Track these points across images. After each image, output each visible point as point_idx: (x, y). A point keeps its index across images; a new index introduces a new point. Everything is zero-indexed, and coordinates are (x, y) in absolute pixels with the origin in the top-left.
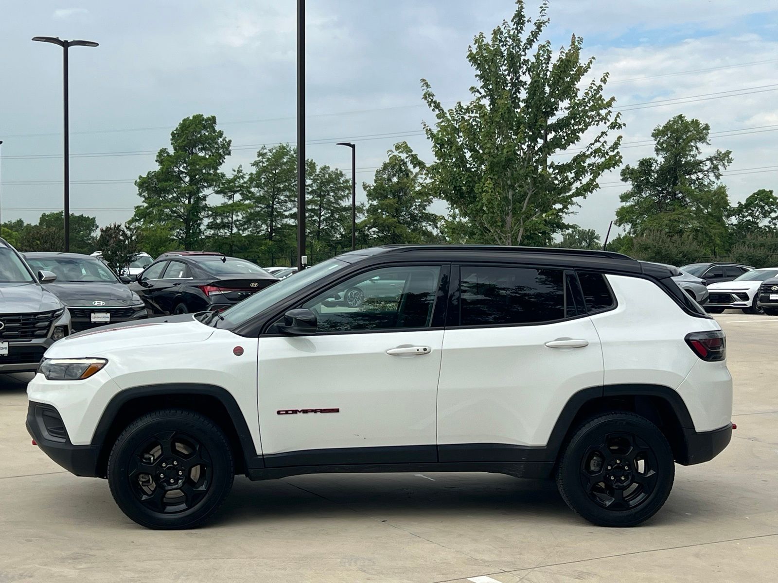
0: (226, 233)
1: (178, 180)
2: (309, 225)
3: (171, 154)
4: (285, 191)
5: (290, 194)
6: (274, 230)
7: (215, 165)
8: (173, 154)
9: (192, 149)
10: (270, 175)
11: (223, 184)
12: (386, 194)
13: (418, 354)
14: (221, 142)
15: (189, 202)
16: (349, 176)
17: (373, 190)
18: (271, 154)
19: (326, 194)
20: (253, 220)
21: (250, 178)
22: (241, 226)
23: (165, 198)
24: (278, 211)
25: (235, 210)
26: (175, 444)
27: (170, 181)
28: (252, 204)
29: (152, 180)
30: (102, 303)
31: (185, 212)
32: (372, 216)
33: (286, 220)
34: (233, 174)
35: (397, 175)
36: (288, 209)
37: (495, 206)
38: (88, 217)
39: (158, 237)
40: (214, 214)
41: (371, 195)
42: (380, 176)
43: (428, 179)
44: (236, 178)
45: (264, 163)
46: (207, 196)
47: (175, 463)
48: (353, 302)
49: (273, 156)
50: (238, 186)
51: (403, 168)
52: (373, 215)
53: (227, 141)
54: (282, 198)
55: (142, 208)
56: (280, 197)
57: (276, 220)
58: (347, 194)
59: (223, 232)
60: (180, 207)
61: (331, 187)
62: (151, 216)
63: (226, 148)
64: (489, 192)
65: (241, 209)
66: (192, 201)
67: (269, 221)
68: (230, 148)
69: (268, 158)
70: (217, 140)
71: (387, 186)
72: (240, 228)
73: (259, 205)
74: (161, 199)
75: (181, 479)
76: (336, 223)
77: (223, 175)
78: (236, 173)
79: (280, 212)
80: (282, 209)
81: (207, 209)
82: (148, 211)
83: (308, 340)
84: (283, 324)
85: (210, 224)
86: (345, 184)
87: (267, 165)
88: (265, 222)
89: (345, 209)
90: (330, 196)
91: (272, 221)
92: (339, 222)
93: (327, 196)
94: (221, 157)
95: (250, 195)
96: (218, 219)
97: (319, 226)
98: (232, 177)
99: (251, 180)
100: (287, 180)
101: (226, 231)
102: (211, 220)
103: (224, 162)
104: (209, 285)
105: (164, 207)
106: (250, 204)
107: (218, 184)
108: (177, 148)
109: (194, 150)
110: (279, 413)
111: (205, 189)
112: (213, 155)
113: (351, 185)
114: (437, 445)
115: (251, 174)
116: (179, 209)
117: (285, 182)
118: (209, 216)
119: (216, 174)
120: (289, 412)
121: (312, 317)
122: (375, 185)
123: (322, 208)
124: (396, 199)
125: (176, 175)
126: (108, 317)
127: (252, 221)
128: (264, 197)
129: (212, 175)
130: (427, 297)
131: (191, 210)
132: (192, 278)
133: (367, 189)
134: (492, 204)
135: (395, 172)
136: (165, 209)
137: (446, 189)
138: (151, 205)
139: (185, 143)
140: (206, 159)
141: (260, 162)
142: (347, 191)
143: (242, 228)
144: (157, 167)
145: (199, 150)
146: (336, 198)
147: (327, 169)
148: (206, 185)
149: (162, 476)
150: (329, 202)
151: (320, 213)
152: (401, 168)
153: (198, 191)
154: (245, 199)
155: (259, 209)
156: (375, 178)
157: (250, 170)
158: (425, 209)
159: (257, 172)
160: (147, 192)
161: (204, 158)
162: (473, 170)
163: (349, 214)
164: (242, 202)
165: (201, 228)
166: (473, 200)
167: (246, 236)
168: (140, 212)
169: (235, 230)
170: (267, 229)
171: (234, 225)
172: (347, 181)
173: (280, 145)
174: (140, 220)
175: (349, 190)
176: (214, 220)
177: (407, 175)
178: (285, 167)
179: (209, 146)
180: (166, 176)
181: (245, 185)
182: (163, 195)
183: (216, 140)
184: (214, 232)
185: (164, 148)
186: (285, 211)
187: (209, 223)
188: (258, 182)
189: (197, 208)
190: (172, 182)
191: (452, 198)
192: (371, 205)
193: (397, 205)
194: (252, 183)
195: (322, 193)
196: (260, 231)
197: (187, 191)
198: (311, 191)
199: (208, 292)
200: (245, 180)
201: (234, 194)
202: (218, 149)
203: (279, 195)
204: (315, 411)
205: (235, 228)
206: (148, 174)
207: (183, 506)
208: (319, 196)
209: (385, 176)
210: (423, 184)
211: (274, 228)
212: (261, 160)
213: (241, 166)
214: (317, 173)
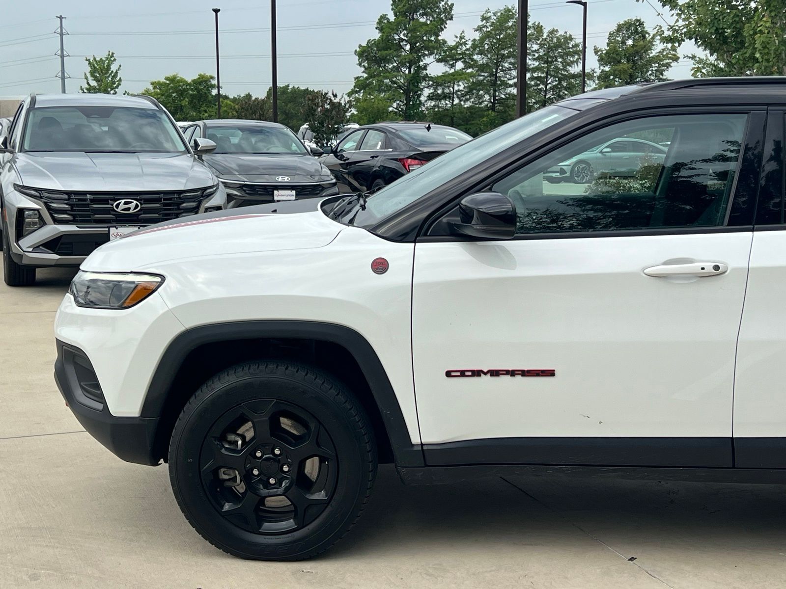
0: (446, 104)
1: (399, 48)
2: (534, 94)
3: (391, 21)
4: (509, 57)
5: (515, 61)
6: (497, 100)
7: (436, 31)
8: (393, 21)
9: (413, 14)
10: (494, 41)
11: (445, 52)
12: (619, 59)
13: (703, 276)
14: (443, 6)
15: (410, 71)
16: (580, 40)
17: (606, 54)
18: (495, 18)
19: (554, 60)
20: (475, 89)
21: (472, 44)
22: (462, 96)
23: (385, 68)
24: (502, 80)
25: (456, 79)
26: (279, 419)
27: (390, 49)
28: (475, 72)
29: (372, 49)
30: (286, 179)
31: (405, 83)
32: (602, 83)
33: (510, 89)
34: (455, 41)
35: (633, 37)
36: (512, 77)
37: (772, 52)
38: (313, 91)
39: (376, 109)
40: (435, 84)
41: (602, 60)
42: (613, 39)
43: (680, 21)
44: (459, 45)
45: (487, 27)
46: (428, 65)
47: (277, 452)
48: (580, 178)
49: (497, 20)
50: (460, 53)
51: (639, 29)
52: (605, 82)
53: (450, 4)
54: (506, 65)
55: (361, 78)
56: (504, 64)
57: (499, 90)
58: (577, 59)
59: (444, 103)
60: (400, 77)
61: (559, 52)
62: (370, 87)
63: (448, 14)
64: (764, 33)
65: (462, 78)
66: (412, 70)
67: (491, 91)
68: (453, 12)
69: (493, 22)
70: (439, 4)
71: (621, 49)
72: (462, 99)
73: (482, 74)
74: (381, 69)
75: (287, 478)
76: (564, 91)
77: (445, 42)
78: (458, 40)
79: (504, 81)
80: (506, 77)
81: (427, 79)
82: (367, 82)
83: (502, 248)
84: (457, 219)
85: (431, 95)
86: (575, 49)
87: (491, 29)
88: (487, 92)
89: (574, 76)
90: (558, 62)
91: (495, 91)
92: (567, 91)
93: (555, 62)
94: (443, 22)
95: (472, 63)
96: (438, 90)
97: (546, 95)
98: (454, 44)
99: (474, 46)
100: (512, 45)
101: (447, 102)
102: (432, 91)
103: (446, 28)
104: (410, 157)
105: (384, 77)
106: (472, 72)
107: (439, 52)
108: (398, 14)
109: (415, 16)
110: (449, 374)
111: (426, 57)
112: (434, 21)
113: (581, 49)
114: (732, 438)
115: (474, 40)
116: (398, 80)
117: (510, 47)
118: (430, 86)
119: (437, 41)
120: (467, 374)
121: (507, 207)
122: (607, 48)
123: (549, 76)
124: (631, 64)
125: (396, 43)
126: (293, 195)
127: (475, 91)
128: (487, 64)
129: (433, 42)
130: (679, 172)
131: (411, 80)
132: (391, 150)
133: (599, 53)
134: (768, 48)
135: (630, 34)
136: (385, 79)
137: (704, 32)
138: (371, 76)
139: (405, 8)
140: (427, 25)
141: (484, 27)
142: (576, 57)
143: (464, 99)
144: (376, 35)
145: (420, 16)
146: (564, 64)
147: (555, 33)
148: (427, 53)
149: (256, 472)
150: (557, 68)
151: (547, 81)
152: (637, 29)
153: (419, 60)
154: (466, 67)
155: (482, 78)
156: (607, 41)
157: (473, 36)
158: (662, 75)
159: (480, 38)
160: (366, 62)
161: (425, 24)
162: (740, 8)
163: (578, 82)
164: (464, 71)
165: (421, 99)
166: (739, 46)
167: (467, 107)
168: (360, 82)
169: (456, 101)
170: (490, 99)
171: (455, 96)
172: (577, 45)
173: (505, 7)
174: (359, 91)
175: (579, 55)
176: (435, 91)
177: (644, 37)
178: (511, 32)
179: (431, 10)
180: (386, 44)
181: (468, 52)
182: (383, 65)
183: (437, 4)
184: (435, 103)
185: (385, 14)
186: (509, 80)
187: (429, 94)
188: (481, 48)
189: (417, 79)
190: (392, 51)
191: (711, 45)
192: (603, 71)
193: (632, 70)
194: (474, 49)
195: (549, 59)
196: (482, 102)
197: (407, 60)
198: (537, 57)
199: (409, 165)
200: (468, 47)
201: (456, 62)
202: (439, 14)
203: (503, 62)
204: (512, 373)
205: (457, 99)
206: (368, 43)
207: (290, 523)
208: (547, 62)
209: (619, 39)
210: (674, 28)
211: (497, 98)
212: (485, 24)
213: (463, 32)
214: (545, 37)
